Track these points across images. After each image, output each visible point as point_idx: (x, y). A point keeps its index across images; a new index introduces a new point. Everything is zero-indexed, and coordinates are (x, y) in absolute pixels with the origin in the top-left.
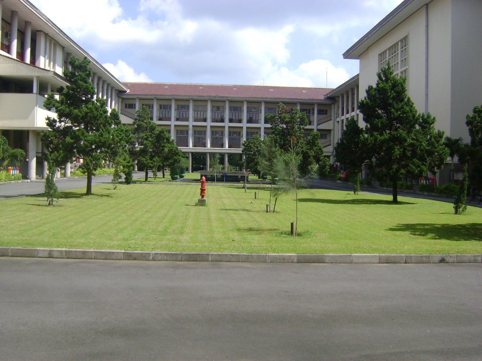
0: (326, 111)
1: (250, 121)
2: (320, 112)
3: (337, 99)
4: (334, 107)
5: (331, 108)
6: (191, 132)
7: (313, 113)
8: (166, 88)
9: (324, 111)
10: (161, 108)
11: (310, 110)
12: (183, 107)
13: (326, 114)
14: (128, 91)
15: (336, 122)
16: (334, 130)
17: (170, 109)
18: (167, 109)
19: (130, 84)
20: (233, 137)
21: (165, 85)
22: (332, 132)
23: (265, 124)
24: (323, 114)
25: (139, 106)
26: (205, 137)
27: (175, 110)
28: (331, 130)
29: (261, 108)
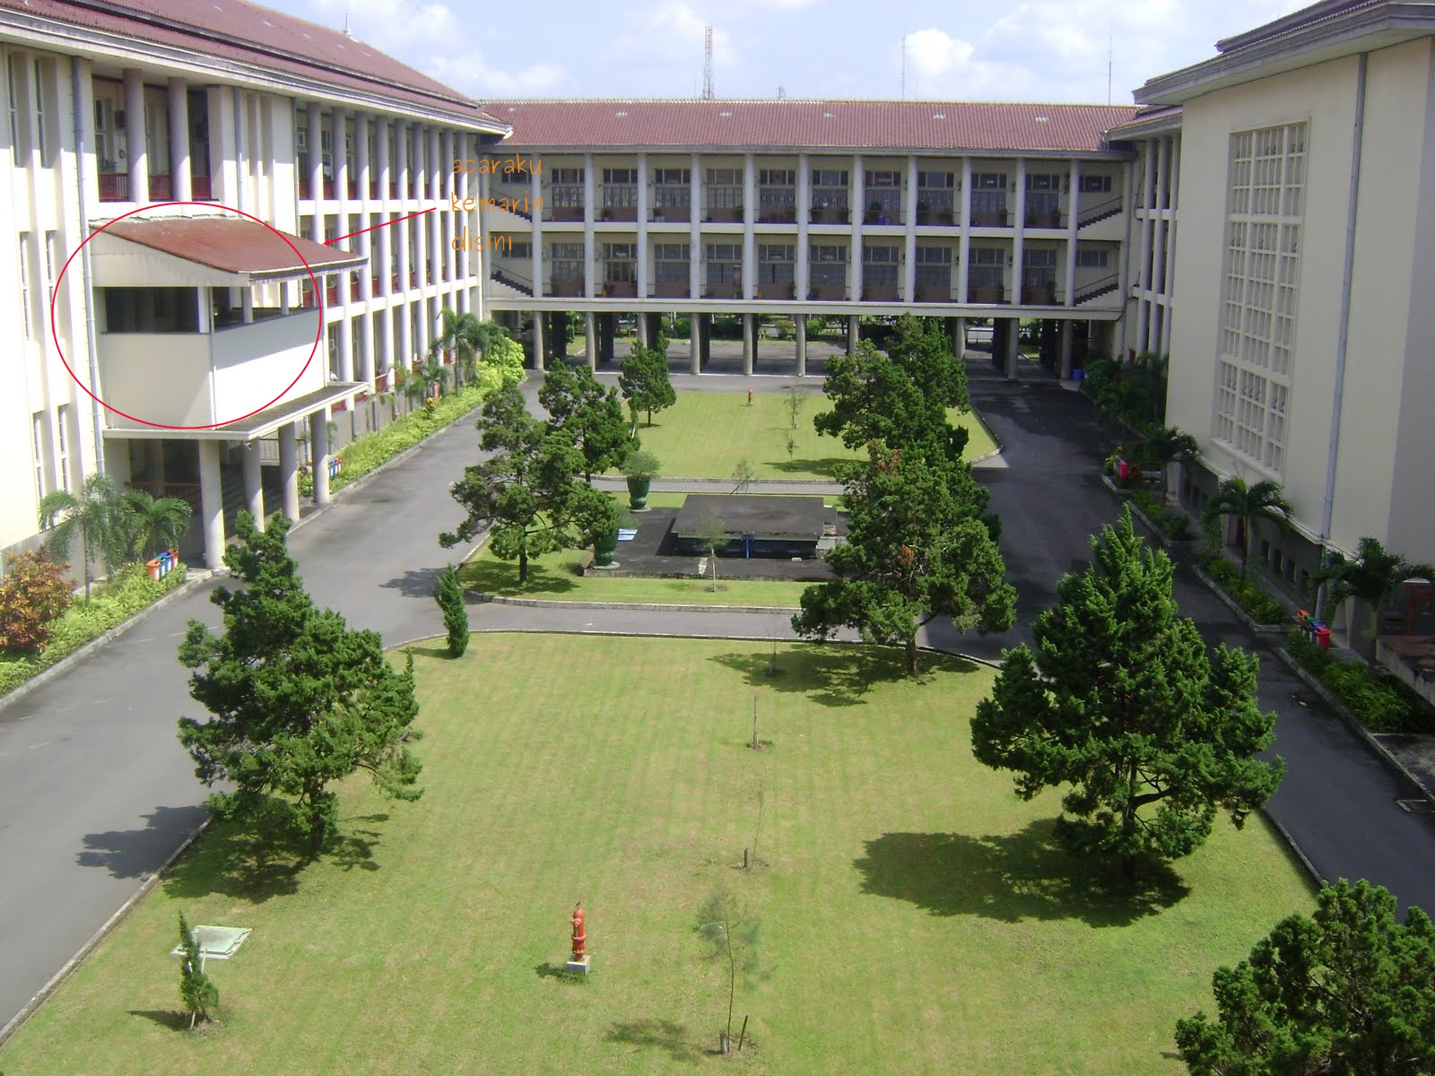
0: (1108, 180)
1: (871, 217)
2: (1088, 184)
3: (1139, 147)
4: (1132, 172)
5: (1122, 173)
6: (696, 254)
7: (1067, 188)
8: (622, 118)
9: (1100, 182)
10: (606, 180)
11: (1056, 179)
12: (673, 174)
13: (1108, 189)
14: (508, 133)
15: (1134, 220)
16: (1129, 243)
17: (635, 180)
18: (626, 180)
19: (514, 106)
20: (823, 263)
21: (618, 107)
22: (1123, 249)
23: (918, 224)
24: (1098, 189)
25: (542, 176)
26: (740, 264)
27: (649, 185)
28: (1119, 242)
29: (907, 175)
